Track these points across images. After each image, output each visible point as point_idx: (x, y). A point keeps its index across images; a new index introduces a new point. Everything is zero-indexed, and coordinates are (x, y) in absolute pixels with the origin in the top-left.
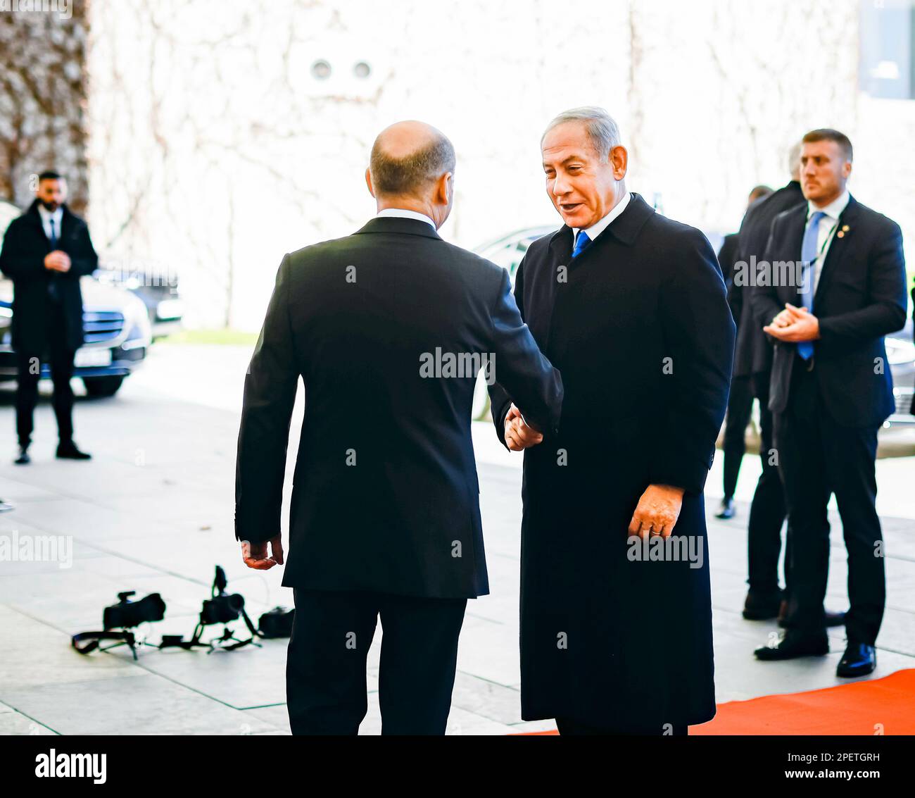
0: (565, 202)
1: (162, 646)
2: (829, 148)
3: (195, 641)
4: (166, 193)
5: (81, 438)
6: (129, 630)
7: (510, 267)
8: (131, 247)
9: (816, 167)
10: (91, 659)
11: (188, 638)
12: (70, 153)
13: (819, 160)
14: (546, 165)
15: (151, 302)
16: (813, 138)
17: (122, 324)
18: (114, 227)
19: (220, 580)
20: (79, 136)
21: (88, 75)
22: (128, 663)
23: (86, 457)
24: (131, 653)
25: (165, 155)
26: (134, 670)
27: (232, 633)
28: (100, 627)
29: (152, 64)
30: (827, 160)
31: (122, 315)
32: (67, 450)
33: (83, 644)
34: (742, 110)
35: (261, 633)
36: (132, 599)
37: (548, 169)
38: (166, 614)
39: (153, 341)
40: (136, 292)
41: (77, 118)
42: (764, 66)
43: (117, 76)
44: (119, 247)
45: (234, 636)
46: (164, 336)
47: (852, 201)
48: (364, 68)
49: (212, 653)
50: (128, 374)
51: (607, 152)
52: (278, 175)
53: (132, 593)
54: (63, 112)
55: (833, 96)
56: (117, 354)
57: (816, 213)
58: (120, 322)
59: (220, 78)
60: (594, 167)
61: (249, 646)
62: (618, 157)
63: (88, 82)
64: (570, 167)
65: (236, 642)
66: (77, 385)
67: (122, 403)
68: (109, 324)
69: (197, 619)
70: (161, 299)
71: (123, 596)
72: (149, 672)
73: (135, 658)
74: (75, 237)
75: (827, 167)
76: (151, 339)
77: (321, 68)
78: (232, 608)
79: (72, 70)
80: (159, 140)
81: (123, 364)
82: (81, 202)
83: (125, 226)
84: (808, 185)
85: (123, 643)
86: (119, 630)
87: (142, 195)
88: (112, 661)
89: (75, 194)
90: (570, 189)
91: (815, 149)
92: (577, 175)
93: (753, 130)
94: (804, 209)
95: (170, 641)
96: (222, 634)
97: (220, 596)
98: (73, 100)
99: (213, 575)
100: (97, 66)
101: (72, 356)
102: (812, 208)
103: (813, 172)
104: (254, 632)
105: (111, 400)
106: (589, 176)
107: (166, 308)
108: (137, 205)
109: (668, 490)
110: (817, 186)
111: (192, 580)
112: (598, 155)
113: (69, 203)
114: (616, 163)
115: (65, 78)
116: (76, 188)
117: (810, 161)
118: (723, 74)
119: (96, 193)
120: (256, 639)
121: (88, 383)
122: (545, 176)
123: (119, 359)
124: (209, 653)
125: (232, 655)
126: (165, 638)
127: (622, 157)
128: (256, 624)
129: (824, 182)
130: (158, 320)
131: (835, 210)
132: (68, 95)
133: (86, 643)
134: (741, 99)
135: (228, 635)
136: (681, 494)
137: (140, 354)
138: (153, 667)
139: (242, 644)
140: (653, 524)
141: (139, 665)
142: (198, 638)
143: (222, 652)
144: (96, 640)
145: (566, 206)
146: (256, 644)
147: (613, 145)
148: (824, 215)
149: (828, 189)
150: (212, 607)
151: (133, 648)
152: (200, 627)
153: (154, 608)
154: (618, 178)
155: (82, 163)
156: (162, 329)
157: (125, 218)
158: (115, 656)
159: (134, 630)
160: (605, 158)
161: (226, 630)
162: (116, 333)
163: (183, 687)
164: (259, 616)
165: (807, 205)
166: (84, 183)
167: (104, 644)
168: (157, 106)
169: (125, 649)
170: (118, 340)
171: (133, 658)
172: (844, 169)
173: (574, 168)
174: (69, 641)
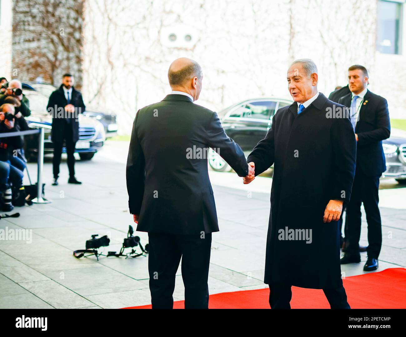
0: (293, 92)
1: (108, 256)
2: (359, 72)
3: (121, 254)
4: (112, 83)
5: (77, 176)
6: (95, 250)
7: (243, 115)
8: (98, 103)
9: (355, 80)
10: (81, 260)
11: (118, 253)
12: (76, 67)
13: (355, 77)
14: (288, 78)
15: (106, 124)
16: (352, 69)
17: (95, 133)
18: (92, 96)
19: (131, 231)
20: (79, 60)
21: (83, 37)
22: (95, 262)
23: (80, 183)
24: (96, 258)
25: (112, 68)
26: (97, 265)
27: (135, 251)
28: (84, 248)
29: (108, 34)
30: (358, 77)
31: (95, 129)
32: (72, 180)
33: (78, 255)
34: (332, 57)
35: (146, 251)
36: (97, 238)
37: (288, 79)
38: (110, 243)
39: (106, 140)
40: (100, 121)
41: (79, 54)
42: (340, 40)
43: (94, 38)
44: (94, 104)
45: (136, 252)
46: (110, 138)
47: (368, 91)
48: (189, 37)
49: (127, 259)
50: (96, 152)
51: (310, 74)
52: (155, 77)
53: (97, 235)
54: (73, 51)
55: (366, 52)
56: (92, 144)
57: (355, 96)
58: (94, 132)
59: (134, 39)
60: (304, 79)
61: (141, 256)
62: (314, 77)
63: (83, 40)
64: (296, 79)
65: (137, 255)
66: (77, 156)
67: (93, 163)
68: (89, 132)
69: (122, 246)
70: (110, 124)
71: (93, 236)
72: (103, 266)
73: (98, 260)
74: (77, 99)
75: (358, 79)
76: (105, 139)
77: (173, 37)
78: (135, 242)
79: (77, 35)
80: (110, 62)
81: (94, 148)
82: (79, 86)
83: (96, 95)
84: (352, 87)
85: (93, 254)
86: (92, 249)
87: (103, 83)
88: (89, 261)
89: (77, 82)
90: (295, 87)
91: (353, 73)
92: (298, 82)
93: (336, 64)
94: (351, 95)
95: (111, 254)
96: (131, 251)
97: (130, 237)
98: (77, 47)
99: (128, 229)
100: (87, 34)
101: (74, 144)
102: (353, 95)
103: (353, 82)
104: (143, 251)
105: (89, 161)
106: (302, 83)
107: (111, 127)
108: (101, 87)
109: (338, 202)
110: (355, 87)
111: (120, 231)
112: (306, 75)
113: (75, 86)
114: (314, 79)
115: (74, 38)
116: (77, 80)
117: (352, 78)
118: (325, 43)
119: (85, 82)
120: (144, 253)
121: (81, 155)
122: (288, 82)
123: (93, 146)
124: (126, 258)
125: (135, 259)
126: (109, 252)
127: (316, 77)
128: (144, 248)
129: (357, 85)
130: (108, 132)
131: (362, 95)
132: (75, 45)
133: (79, 254)
134: (331, 53)
135: (133, 252)
136: (342, 203)
137: (101, 144)
138: (104, 264)
139: (139, 255)
140: (334, 214)
141: (99, 263)
142: (122, 253)
143: (130, 258)
144: (83, 253)
145: (294, 93)
146: (144, 256)
147: (313, 73)
148: (358, 97)
149: (359, 87)
150: (128, 241)
151: (97, 256)
152: (123, 249)
153: (105, 241)
154: (313, 85)
155: (80, 71)
156: (110, 135)
157: (96, 92)
158: (90, 259)
159: (97, 249)
160: (309, 77)
161: (133, 250)
162: (92, 136)
163: (116, 272)
164: (145, 245)
165: (351, 94)
166: (81, 78)
167: (86, 254)
168: (109, 50)
169: (94, 257)
170: (93, 139)
171: (97, 260)
172: (364, 79)
173: (297, 79)
174: (73, 253)
